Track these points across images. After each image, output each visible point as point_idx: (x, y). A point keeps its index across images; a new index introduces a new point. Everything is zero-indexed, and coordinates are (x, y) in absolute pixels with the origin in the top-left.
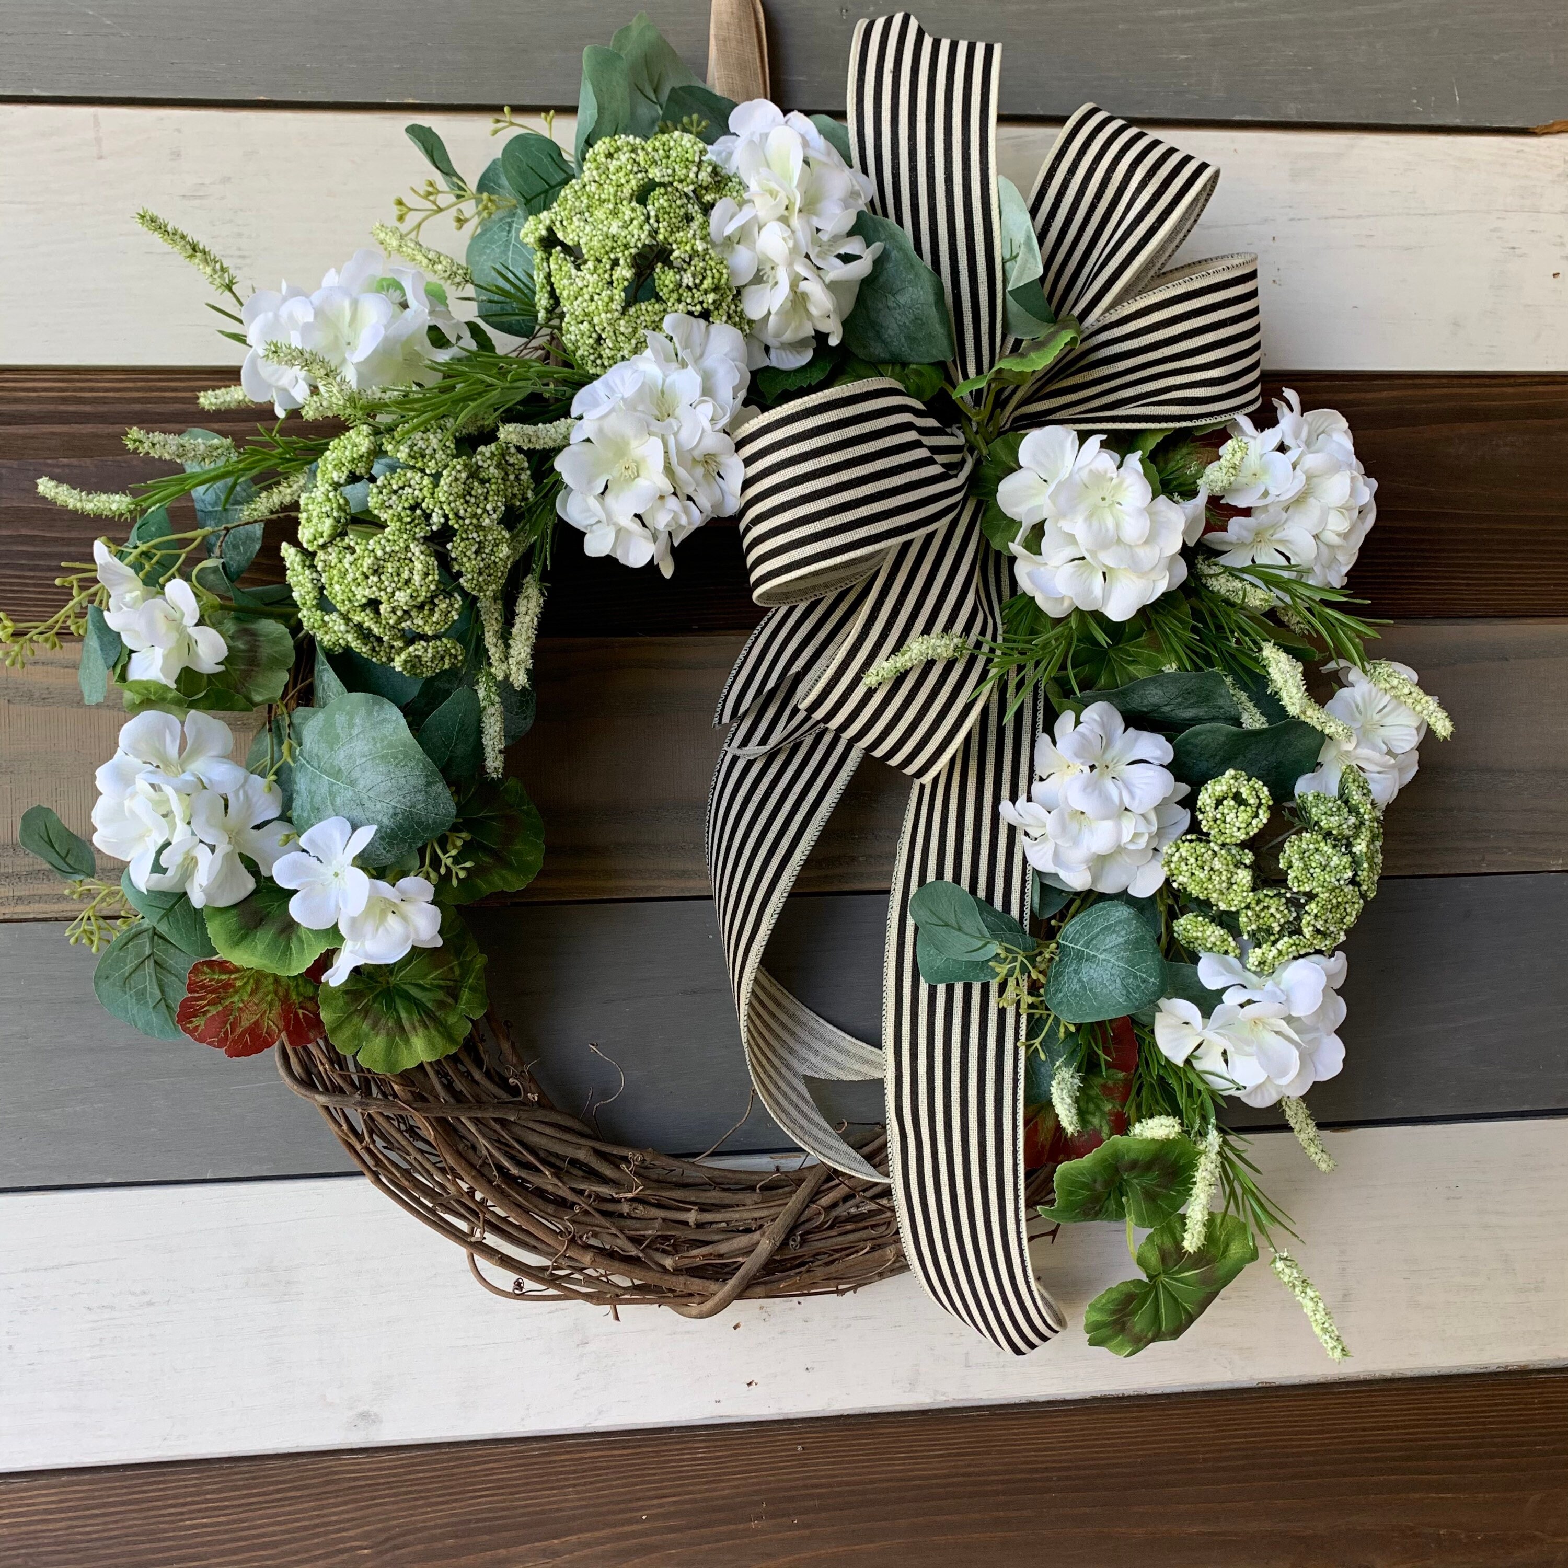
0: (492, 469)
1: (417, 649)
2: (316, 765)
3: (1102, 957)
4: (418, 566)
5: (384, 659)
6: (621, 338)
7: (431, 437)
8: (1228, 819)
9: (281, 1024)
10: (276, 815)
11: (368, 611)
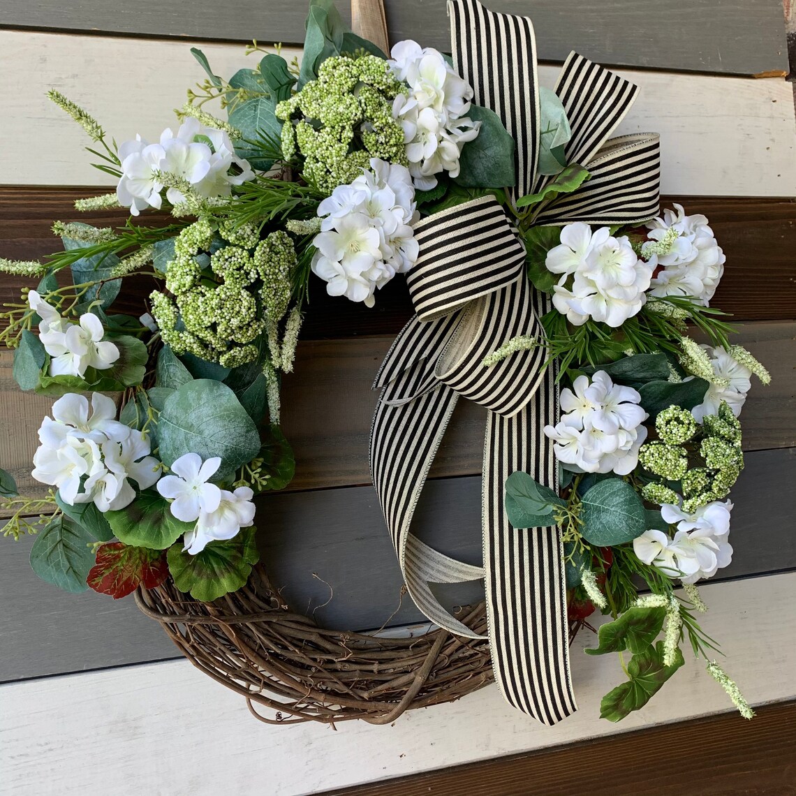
0: (280, 246)
1: (235, 351)
2: (175, 422)
3: (613, 509)
4: (245, 303)
5: (209, 358)
6: (341, 172)
7: (246, 227)
8: (674, 432)
9: (142, 577)
10: (149, 453)
11: (209, 330)
